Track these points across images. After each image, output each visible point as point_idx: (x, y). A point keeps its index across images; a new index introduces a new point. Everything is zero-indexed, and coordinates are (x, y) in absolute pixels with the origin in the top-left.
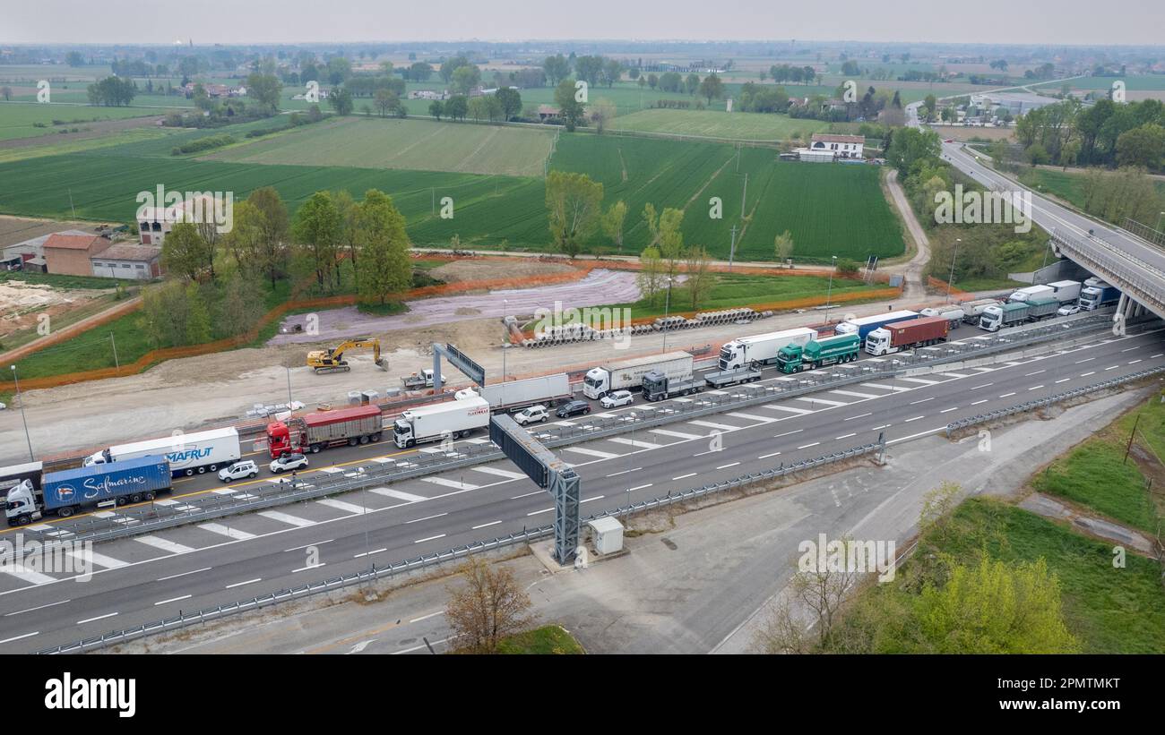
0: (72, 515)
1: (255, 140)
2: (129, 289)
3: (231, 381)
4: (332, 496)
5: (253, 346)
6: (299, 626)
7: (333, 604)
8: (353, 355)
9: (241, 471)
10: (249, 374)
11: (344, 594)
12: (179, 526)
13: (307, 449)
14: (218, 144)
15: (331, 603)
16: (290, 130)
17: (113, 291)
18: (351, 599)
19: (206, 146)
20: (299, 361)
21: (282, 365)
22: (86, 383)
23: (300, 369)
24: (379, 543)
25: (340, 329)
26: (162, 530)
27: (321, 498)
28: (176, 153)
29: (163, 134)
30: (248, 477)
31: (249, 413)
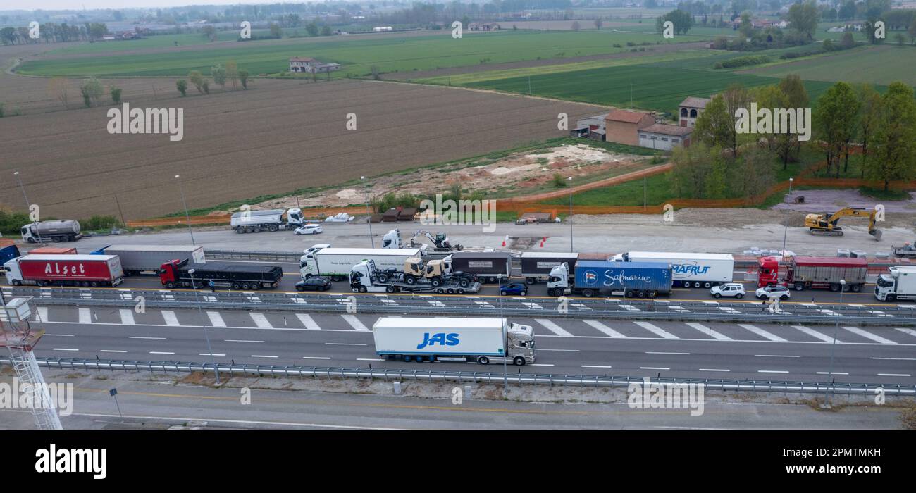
0: (592, 296)
1: (788, 61)
2: (663, 157)
3: (735, 229)
4: (806, 324)
5: (760, 208)
6: (755, 411)
7: (789, 403)
8: (848, 225)
9: (730, 291)
10: (752, 226)
11: (800, 398)
12: (670, 320)
13: (791, 285)
14: (754, 62)
15: (787, 401)
16: (821, 55)
17: (651, 157)
18: (806, 403)
19: (744, 63)
20: (798, 221)
21: (781, 224)
22: (619, 215)
23: (797, 229)
24: (844, 368)
25: (839, 206)
26: (657, 320)
27: (796, 324)
28: (718, 67)
29: (710, 54)
30: (735, 297)
31: (745, 252)
